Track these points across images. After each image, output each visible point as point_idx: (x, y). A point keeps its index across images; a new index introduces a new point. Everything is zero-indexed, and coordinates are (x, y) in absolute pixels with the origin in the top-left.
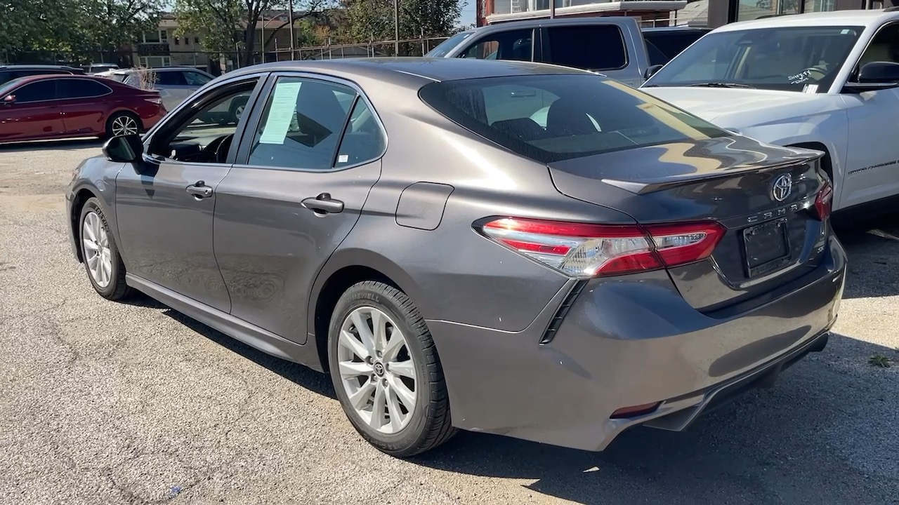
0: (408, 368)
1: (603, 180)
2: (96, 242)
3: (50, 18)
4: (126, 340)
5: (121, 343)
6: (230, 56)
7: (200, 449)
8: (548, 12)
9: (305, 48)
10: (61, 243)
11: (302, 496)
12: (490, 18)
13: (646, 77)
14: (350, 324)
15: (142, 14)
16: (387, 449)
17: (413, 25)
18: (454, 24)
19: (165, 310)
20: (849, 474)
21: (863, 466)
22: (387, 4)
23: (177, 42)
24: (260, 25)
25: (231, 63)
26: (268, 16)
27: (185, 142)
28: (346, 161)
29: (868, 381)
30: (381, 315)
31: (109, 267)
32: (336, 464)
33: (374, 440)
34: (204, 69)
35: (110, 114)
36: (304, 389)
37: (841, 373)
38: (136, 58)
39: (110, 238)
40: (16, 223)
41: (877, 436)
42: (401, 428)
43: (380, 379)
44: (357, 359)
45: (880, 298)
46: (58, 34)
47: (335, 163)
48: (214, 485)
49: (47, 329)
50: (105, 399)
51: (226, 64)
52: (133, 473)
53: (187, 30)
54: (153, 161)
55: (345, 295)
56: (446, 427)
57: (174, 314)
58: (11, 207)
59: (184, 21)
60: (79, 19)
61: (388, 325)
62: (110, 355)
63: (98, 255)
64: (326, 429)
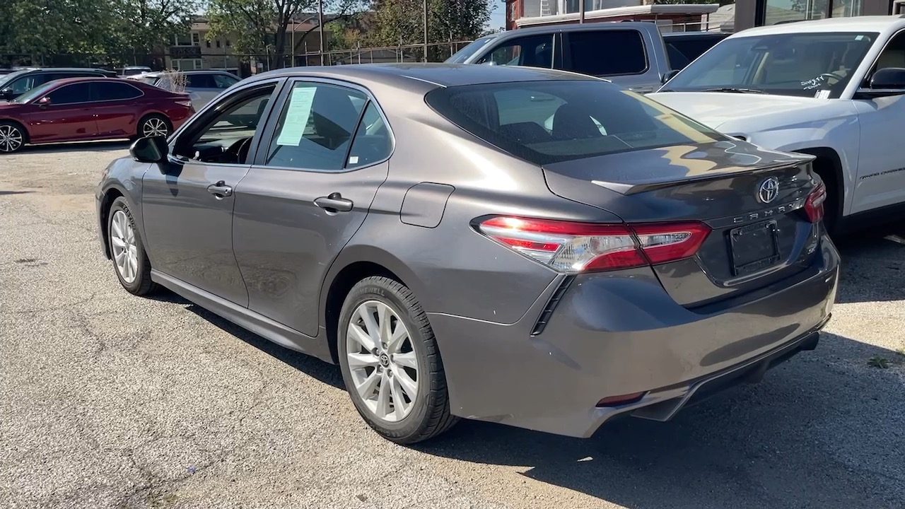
0: (411, 359)
1: (593, 182)
2: (123, 240)
3: (84, 21)
4: (150, 332)
5: (145, 335)
6: (260, 59)
7: (216, 434)
8: (577, 15)
9: (334, 51)
10: (91, 240)
11: (309, 478)
12: (520, 21)
13: (663, 82)
14: (358, 317)
15: (175, 17)
16: (391, 436)
17: (442, 28)
18: (484, 28)
19: (188, 306)
20: (834, 468)
21: (849, 461)
22: (416, 8)
23: (208, 45)
24: (290, 28)
25: (261, 66)
26: (299, 19)
27: (208, 144)
28: (356, 162)
29: (864, 381)
30: (387, 308)
31: (135, 263)
32: (342, 450)
33: (379, 427)
34: (235, 72)
35: (142, 116)
36: (316, 380)
37: (839, 373)
38: (168, 60)
39: (137, 236)
40: (49, 221)
41: (866, 433)
42: (403, 417)
43: (385, 370)
44: (364, 351)
45: (888, 302)
46: (92, 37)
47: (346, 165)
48: (227, 467)
49: (76, 321)
50: (128, 386)
51: (256, 66)
52: (152, 454)
53: (219, 33)
54: (178, 162)
55: (353, 289)
56: (446, 414)
57: (196, 309)
58: (44, 206)
59: (216, 24)
60: (113, 22)
61: (393, 319)
62: (134, 347)
63: (125, 252)
64: (335, 418)
